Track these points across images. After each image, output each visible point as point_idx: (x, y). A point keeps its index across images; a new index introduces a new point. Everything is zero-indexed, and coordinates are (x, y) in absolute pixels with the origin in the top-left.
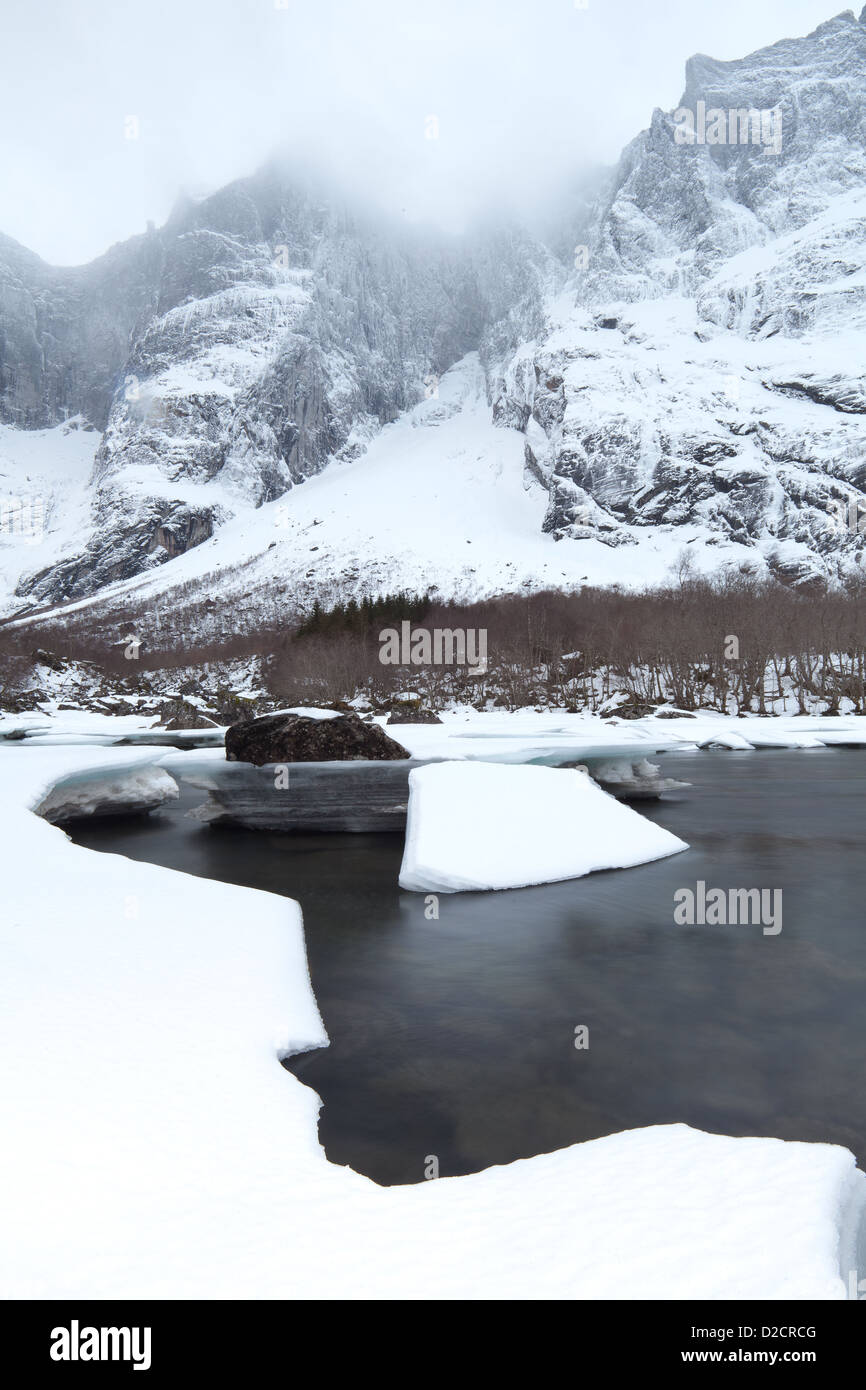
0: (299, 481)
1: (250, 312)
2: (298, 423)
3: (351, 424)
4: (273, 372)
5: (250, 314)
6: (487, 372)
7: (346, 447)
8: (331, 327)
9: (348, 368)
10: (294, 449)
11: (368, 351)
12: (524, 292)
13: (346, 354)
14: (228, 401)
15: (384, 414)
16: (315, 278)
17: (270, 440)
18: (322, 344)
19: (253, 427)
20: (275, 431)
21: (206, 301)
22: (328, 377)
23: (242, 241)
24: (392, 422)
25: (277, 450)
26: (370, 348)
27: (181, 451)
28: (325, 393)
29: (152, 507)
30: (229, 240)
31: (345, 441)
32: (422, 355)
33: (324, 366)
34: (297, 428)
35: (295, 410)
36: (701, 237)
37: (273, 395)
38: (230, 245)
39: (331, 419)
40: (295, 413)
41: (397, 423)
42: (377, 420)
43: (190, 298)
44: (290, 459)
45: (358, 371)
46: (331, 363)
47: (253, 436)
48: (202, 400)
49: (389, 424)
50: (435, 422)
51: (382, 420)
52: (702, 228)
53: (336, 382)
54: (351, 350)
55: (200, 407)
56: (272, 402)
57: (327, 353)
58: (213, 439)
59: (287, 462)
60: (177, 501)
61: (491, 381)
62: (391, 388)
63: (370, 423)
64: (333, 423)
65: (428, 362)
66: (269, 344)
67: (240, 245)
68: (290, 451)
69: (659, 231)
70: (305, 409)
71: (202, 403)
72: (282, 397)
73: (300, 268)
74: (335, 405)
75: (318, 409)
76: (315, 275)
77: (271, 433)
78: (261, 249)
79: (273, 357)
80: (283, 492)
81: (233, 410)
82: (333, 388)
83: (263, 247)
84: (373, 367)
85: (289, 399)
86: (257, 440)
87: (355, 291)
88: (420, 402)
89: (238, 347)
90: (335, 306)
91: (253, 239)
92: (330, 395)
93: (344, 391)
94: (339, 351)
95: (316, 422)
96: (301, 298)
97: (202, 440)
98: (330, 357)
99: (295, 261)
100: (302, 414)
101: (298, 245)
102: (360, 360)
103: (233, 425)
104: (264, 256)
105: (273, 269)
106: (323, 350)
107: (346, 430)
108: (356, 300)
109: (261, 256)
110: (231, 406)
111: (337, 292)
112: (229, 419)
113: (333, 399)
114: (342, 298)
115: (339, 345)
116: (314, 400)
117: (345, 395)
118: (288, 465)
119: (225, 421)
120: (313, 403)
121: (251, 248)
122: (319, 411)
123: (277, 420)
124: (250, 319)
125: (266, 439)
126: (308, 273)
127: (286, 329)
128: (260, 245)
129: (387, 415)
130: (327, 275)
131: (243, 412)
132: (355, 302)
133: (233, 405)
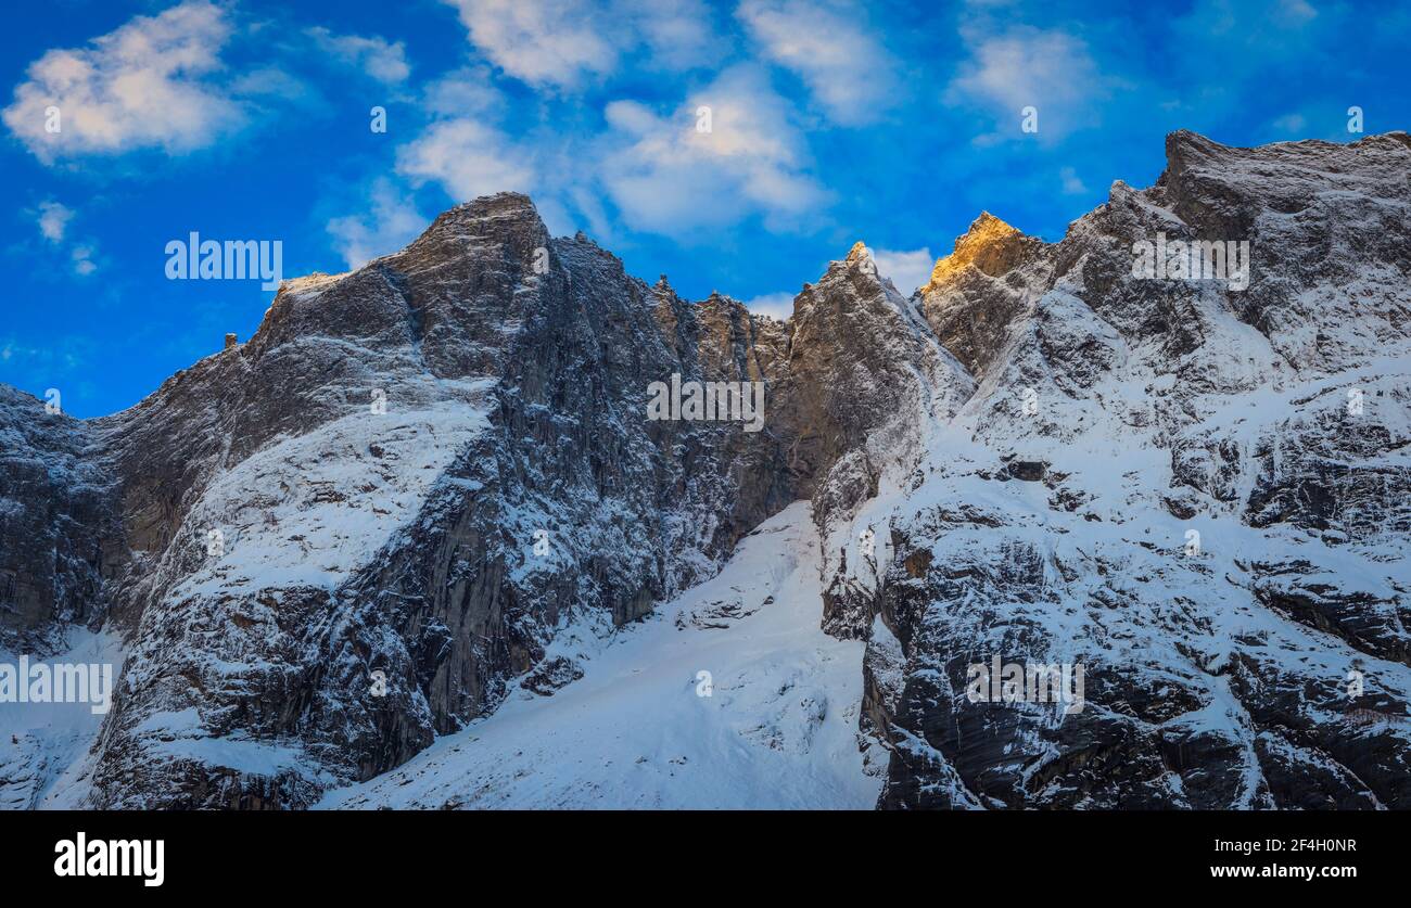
0: (452, 728)
1: (377, 449)
2: (451, 625)
3: (555, 623)
4: (408, 541)
5: (376, 452)
6: (824, 535)
7: (540, 667)
8: (527, 462)
9: (555, 528)
10: (441, 672)
11: (596, 499)
12: (896, 410)
13: (553, 506)
14: (326, 595)
15: (624, 607)
16: (500, 389)
17: (397, 656)
18: (506, 492)
19: (368, 636)
20: (407, 642)
21: (305, 439)
22: (514, 543)
23: (375, 346)
24: (639, 620)
25: (408, 674)
26: (602, 495)
27: (238, 682)
28: (506, 571)
29: (178, 780)
30: (350, 345)
31: (540, 655)
32: (703, 506)
33: (507, 525)
34: (449, 635)
35: (446, 603)
36: (1185, 359)
37: (408, 579)
38: (351, 353)
39: (515, 617)
40: (446, 607)
41: (650, 623)
42: (608, 617)
43: (279, 436)
44: (433, 689)
45: (573, 534)
46: (521, 521)
47: (365, 650)
48: (278, 596)
49: (633, 623)
50: (722, 621)
51: (619, 617)
52: (1186, 344)
53: (529, 551)
54: (560, 495)
55: (278, 607)
56: (404, 591)
57: (515, 505)
58: (291, 657)
59: (427, 694)
60: (222, 769)
61: (829, 549)
62: (639, 561)
63: (593, 621)
64: (518, 625)
65: (713, 517)
66: (402, 498)
67: (371, 352)
68: (432, 675)
69: (1122, 341)
70: (465, 603)
71: (280, 601)
72: (424, 583)
73: (474, 376)
74: (524, 591)
75: (491, 599)
76: (501, 384)
77: (399, 643)
78: (406, 354)
79: (411, 517)
80: (415, 751)
81: (332, 609)
82: (522, 563)
83: (409, 351)
84: (605, 526)
85: (438, 585)
86: (373, 657)
87: (574, 404)
88: (697, 584)
89: (351, 506)
90: (537, 429)
91: (394, 341)
92: (517, 575)
93: (544, 567)
94: (538, 501)
95: (487, 622)
96: (472, 421)
97: (276, 662)
98: (522, 512)
99: (466, 366)
100: (459, 609)
101: (474, 343)
102: (580, 516)
103: (328, 636)
104: (409, 364)
105: (425, 381)
106: (508, 500)
107: (544, 636)
108: (578, 418)
109: (404, 365)
110: (329, 602)
111: (543, 407)
112: (325, 624)
113: (522, 582)
114: (550, 417)
115: (540, 491)
116: (484, 584)
117: (546, 573)
118: (428, 699)
119: (317, 628)
120: (483, 589)
121: (390, 354)
122: (494, 603)
123: (411, 622)
124: (377, 459)
125: (389, 654)
126: (487, 382)
127: (439, 470)
128: (404, 349)
129: (630, 608)
130: (523, 383)
131: (349, 610)
132: (577, 422)
133: (332, 601)
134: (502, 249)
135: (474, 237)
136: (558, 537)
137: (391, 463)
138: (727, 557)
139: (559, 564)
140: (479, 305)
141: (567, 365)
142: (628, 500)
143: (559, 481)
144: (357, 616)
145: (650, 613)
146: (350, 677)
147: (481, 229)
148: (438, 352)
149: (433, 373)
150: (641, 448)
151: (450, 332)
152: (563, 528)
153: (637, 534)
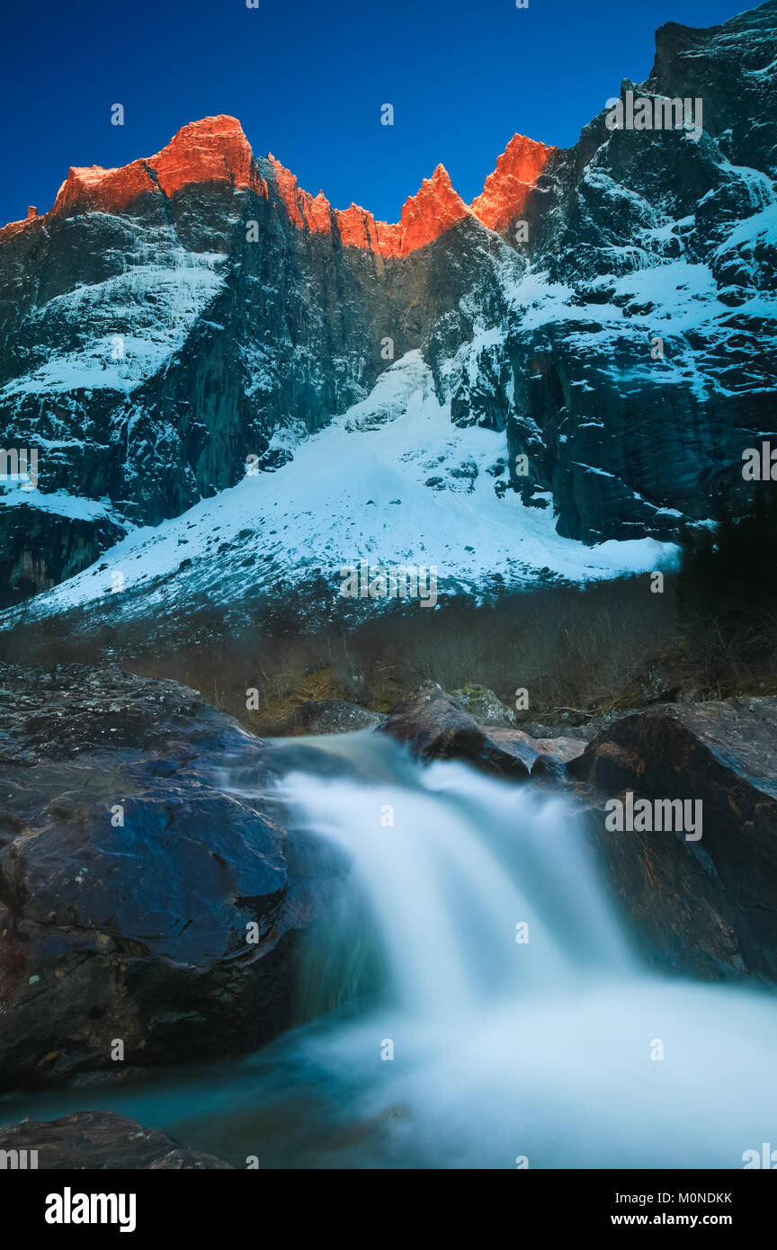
0: (211, 494)
1: (151, 297)
2: (208, 424)
3: (273, 427)
7: (267, 454)
8: (249, 317)
9: (269, 363)
10: (203, 456)
11: (291, 345)
13: (266, 348)
14: (124, 396)
15: (312, 418)
16: (229, 263)
17: (174, 443)
18: (237, 335)
19: (154, 428)
20: (180, 433)
21: (97, 287)
22: (246, 371)
23: (143, 224)
24: (323, 427)
25: (182, 456)
26: (295, 342)
28: (242, 390)
30: (126, 222)
31: (266, 446)
32: (356, 352)
33: (240, 358)
34: (207, 430)
35: (205, 408)
37: (178, 391)
38: (127, 227)
40: (204, 411)
41: (329, 429)
42: (304, 424)
43: (77, 284)
44: (199, 465)
45: (280, 367)
46: (248, 356)
47: (153, 437)
48: (88, 395)
49: (319, 429)
50: (374, 426)
51: (310, 425)
53: (254, 377)
54: (272, 343)
55: (86, 402)
56: (177, 399)
57: (244, 345)
58: (101, 440)
59: (194, 470)
63: (295, 427)
64: (251, 426)
65: (362, 360)
66: (173, 332)
67: (140, 228)
68: (198, 457)
70: (217, 408)
71: (89, 398)
72: (189, 394)
73: (211, 252)
74: (254, 403)
75: (233, 407)
76: (229, 259)
77: (175, 434)
78: (165, 232)
79: (179, 346)
80: (189, 506)
81: (128, 407)
82: (251, 385)
83: (168, 230)
84: (298, 363)
85: (199, 395)
86: (158, 441)
87: (275, 279)
88: (356, 403)
89: (135, 336)
90: (253, 294)
91: (156, 221)
92: (248, 392)
93: (264, 387)
94: (256, 344)
95: (231, 423)
96: (213, 283)
97: (88, 442)
98: (247, 350)
99: (206, 245)
100: (213, 414)
101: (210, 229)
102: (282, 355)
103: (126, 424)
104: (169, 239)
105: (179, 253)
106: (240, 342)
107: (267, 434)
108: (277, 288)
109: (164, 240)
110: (126, 401)
111: (256, 279)
112: (124, 416)
113: (251, 397)
114: (261, 286)
115: (256, 337)
116: (228, 397)
117: (267, 391)
118: (194, 472)
119: (118, 419)
120: (227, 401)
121: (154, 231)
122: (235, 411)
123: (182, 419)
124: (151, 304)
125: (168, 441)
126: (221, 257)
127: (195, 315)
128: (164, 228)
129: (316, 419)
130: (244, 261)
131: (140, 408)
132: (276, 292)
133: (128, 400)
134: (224, 159)
135: (204, 149)
136: (270, 368)
137: (162, 308)
138: (372, 386)
139: (273, 386)
140: (212, 201)
141: (269, 250)
142: (310, 347)
143: (268, 331)
144: (146, 412)
145: (328, 423)
146: (143, 455)
147: (208, 142)
148: (187, 233)
149: (184, 248)
150: (316, 312)
151: (194, 219)
152: (274, 363)
153: (317, 370)
